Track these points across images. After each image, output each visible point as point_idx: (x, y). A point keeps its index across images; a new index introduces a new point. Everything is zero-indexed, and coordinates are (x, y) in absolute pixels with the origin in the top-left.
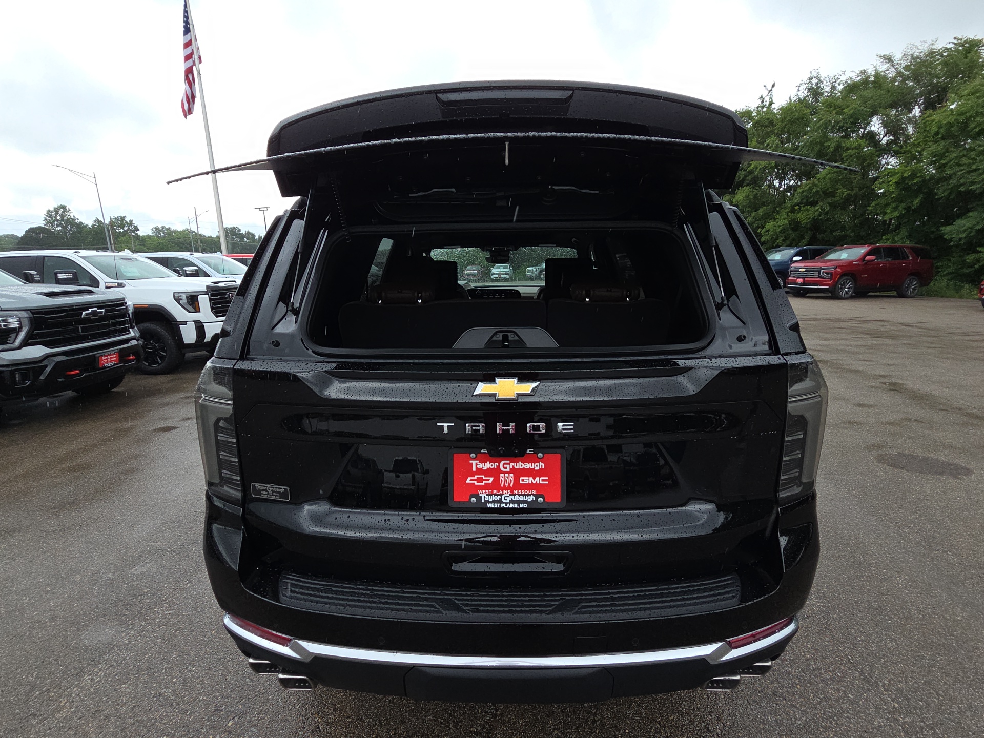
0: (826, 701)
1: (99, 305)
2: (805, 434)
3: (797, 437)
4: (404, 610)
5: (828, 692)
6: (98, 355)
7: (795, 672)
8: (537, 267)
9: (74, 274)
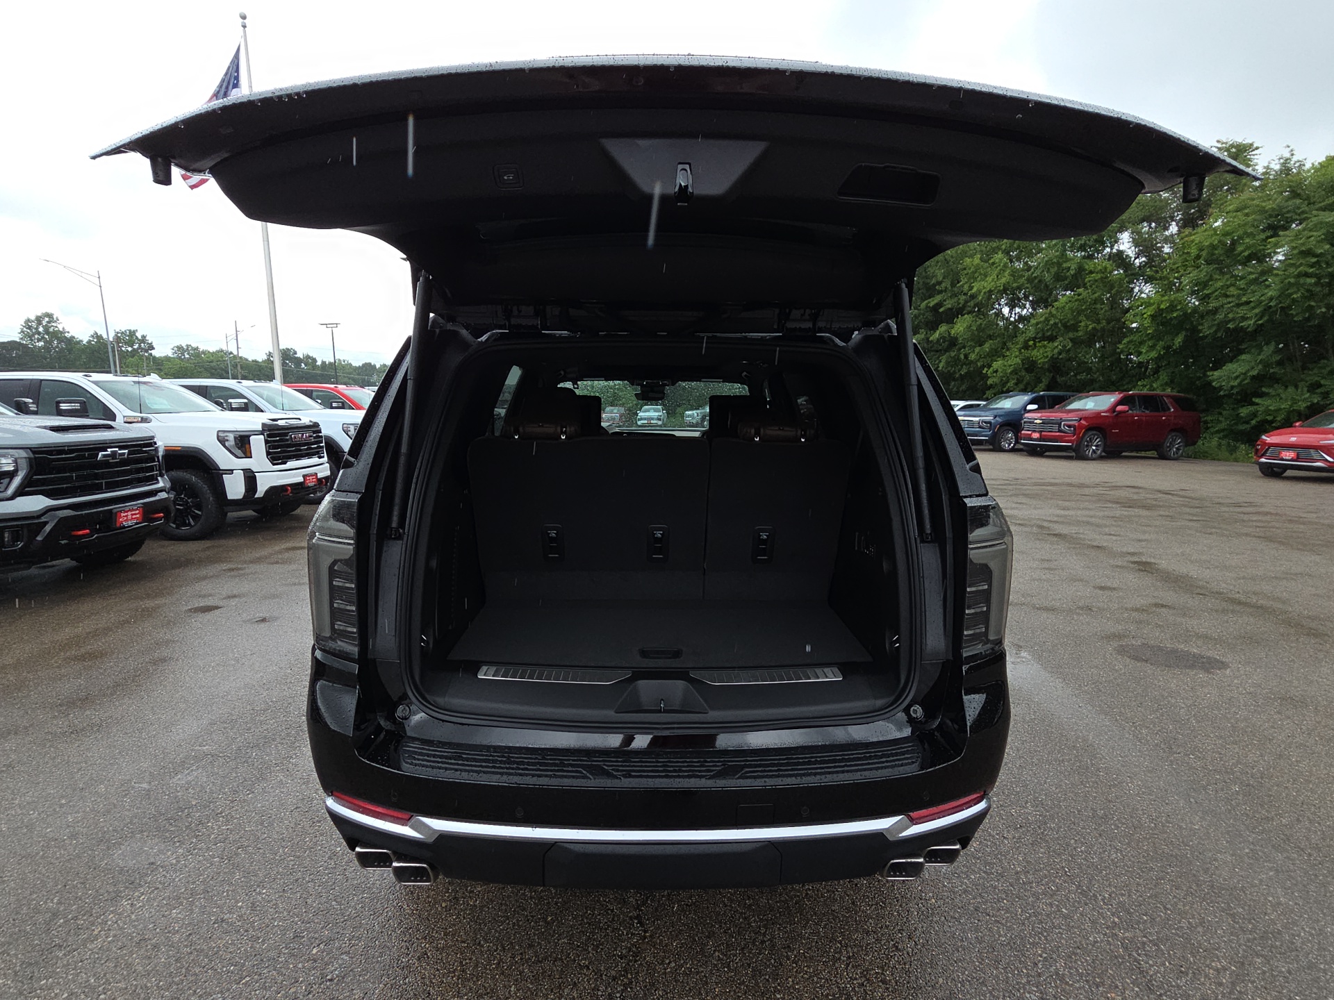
0: (1036, 916)
1: (122, 444)
2: (990, 586)
3: (981, 588)
4: (546, 776)
5: (1039, 907)
6: (115, 511)
7: (1002, 886)
8: (698, 411)
9: (83, 403)
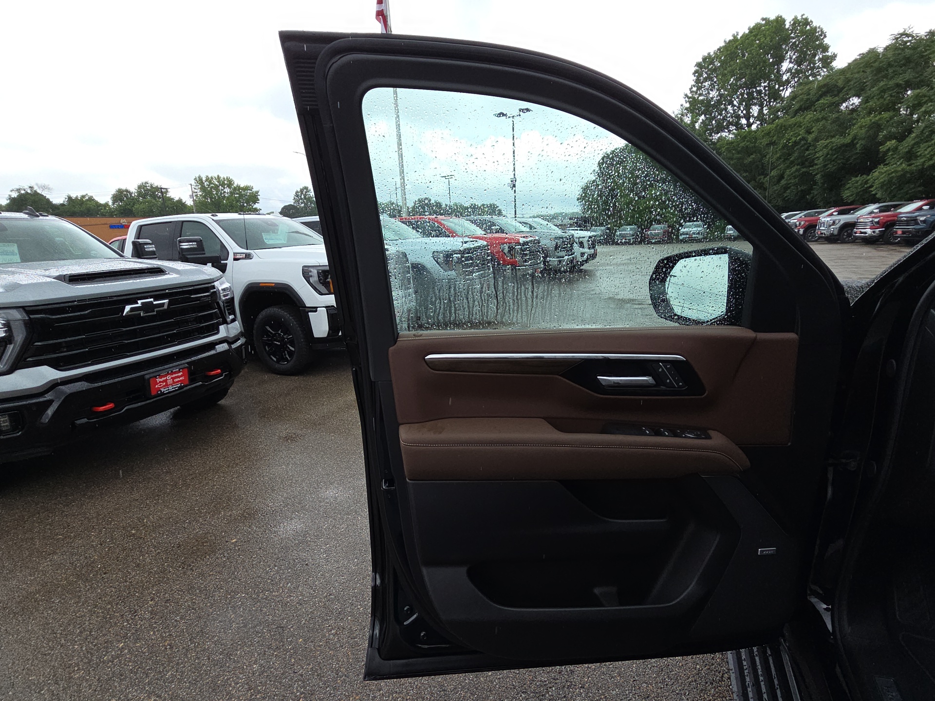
1: (158, 293)
6: (147, 377)
9: (200, 243)
